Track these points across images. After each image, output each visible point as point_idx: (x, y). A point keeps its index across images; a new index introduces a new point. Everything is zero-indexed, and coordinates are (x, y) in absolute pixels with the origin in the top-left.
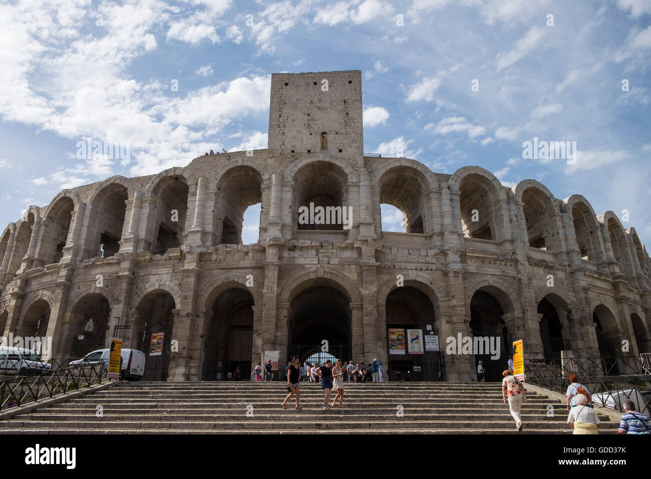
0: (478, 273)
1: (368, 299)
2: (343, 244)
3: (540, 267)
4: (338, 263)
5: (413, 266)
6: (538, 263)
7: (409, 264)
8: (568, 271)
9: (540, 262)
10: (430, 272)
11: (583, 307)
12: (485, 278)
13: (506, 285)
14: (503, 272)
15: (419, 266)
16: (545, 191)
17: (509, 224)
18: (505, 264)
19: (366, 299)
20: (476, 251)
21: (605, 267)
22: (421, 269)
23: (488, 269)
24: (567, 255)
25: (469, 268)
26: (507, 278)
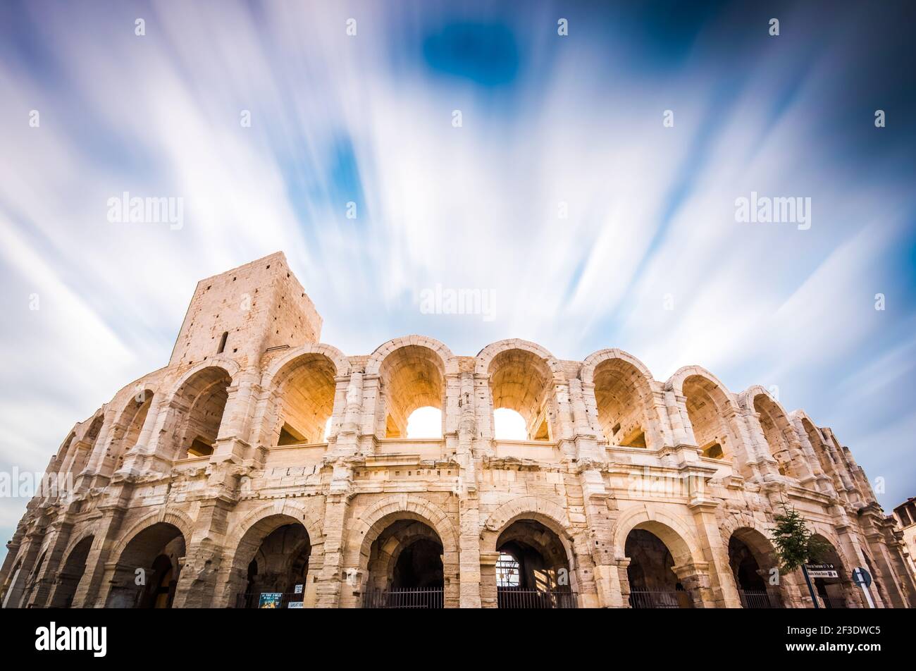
0: (383, 492)
1: (194, 551)
2: (193, 472)
3: (508, 469)
4: (184, 500)
5: (283, 493)
6: (501, 463)
7: (278, 491)
8: (571, 471)
9: (504, 461)
10: (308, 498)
11: (593, 531)
12: (392, 499)
13: (431, 506)
14: (429, 486)
15: (291, 492)
16: (536, 352)
17: (457, 408)
18: (439, 472)
19: (191, 551)
20: (380, 458)
21: (668, 455)
22: (294, 496)
23: (402, 484)
24: (573, 444)
25: (368, 486)
26: (436, 495)
